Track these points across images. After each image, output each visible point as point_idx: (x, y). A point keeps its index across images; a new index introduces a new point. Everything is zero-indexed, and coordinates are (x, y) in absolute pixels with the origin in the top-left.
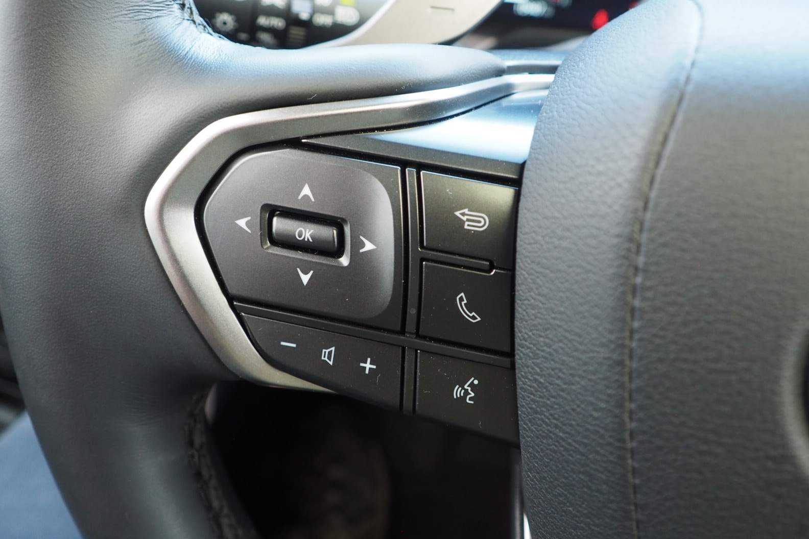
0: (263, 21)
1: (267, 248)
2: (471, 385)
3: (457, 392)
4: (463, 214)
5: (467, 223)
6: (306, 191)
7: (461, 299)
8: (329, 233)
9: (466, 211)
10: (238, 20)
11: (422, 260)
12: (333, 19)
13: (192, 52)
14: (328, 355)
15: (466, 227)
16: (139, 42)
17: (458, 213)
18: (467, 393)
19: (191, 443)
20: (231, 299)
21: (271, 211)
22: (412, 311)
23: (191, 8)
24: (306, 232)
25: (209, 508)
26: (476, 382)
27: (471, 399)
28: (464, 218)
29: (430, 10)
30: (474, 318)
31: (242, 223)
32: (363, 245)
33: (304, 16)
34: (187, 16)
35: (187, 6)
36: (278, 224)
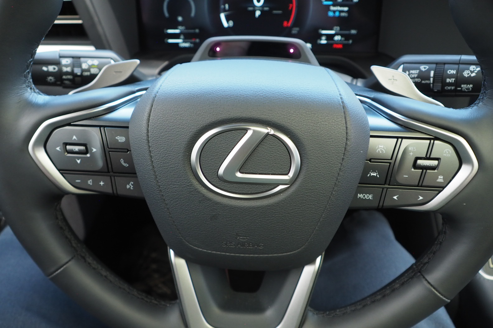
0: (64, 77)
1: (67, 154)
2: (131, 184)
3: (128, 187)
4: (118, 138)
5: (119, 140)
6: (74, 137)
7: (122, 161)
8: (83, 148)
9: (118, 137)
10: (55, 78)
11: (109, 151)
12: (90, 73)
13: (35, 102)
14: (90, 182)
15: (119, 141)
16: (19, 102)
17: (116, 138)
18: (130, 186)
19: (57, 218)
20: (59, 170)
21: (66, 144)
22: (110, 166)
23: (33, 88)
24: (76, 148)
25: (67, 238)
26: (132, 183)
27: (132, 188)
28: (118, 139)
29: (114, 73)
30: (126, 165)
31: (58, 149)
32: (93, 150)
33: (79, 74)
34: (33, 91)
35: (32, 88)
36: (69, 147)
